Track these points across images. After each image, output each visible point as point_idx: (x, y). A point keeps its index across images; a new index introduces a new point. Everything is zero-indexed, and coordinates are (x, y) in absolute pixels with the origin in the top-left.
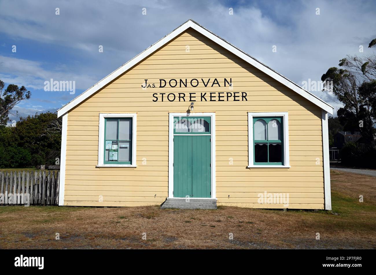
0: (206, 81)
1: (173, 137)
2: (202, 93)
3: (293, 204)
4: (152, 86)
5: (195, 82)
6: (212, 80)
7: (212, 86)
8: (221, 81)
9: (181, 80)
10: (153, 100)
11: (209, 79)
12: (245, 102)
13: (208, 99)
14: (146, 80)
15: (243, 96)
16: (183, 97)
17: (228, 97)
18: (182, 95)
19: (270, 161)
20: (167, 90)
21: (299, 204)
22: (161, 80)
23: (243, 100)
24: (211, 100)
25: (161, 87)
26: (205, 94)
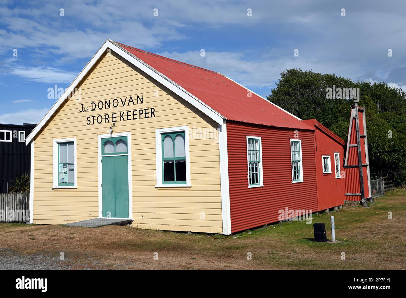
0: (123, 100)
1: (101, 159)
2: (121, 113)
3: (195, 227)
4: (86, 110)
5: (115, 103)
6: (128, 99)
7: (128, 105)
8: (135, 98)
9: (106, 102)
10: (87, 124)
11: (126, 98)
12: (153, 118)
13: (125, 118)
14: (82, 105)
15: (152, 113)
16: (107, 119)
17: (140, 114)
18: (107, 117)
19: (177, 180)
20: (97, 112)
21: (200, 227)
22: (92, 103)
23: (152, 117)
24: (128, 119)
25: (92, 110)
26: (124, 113)
